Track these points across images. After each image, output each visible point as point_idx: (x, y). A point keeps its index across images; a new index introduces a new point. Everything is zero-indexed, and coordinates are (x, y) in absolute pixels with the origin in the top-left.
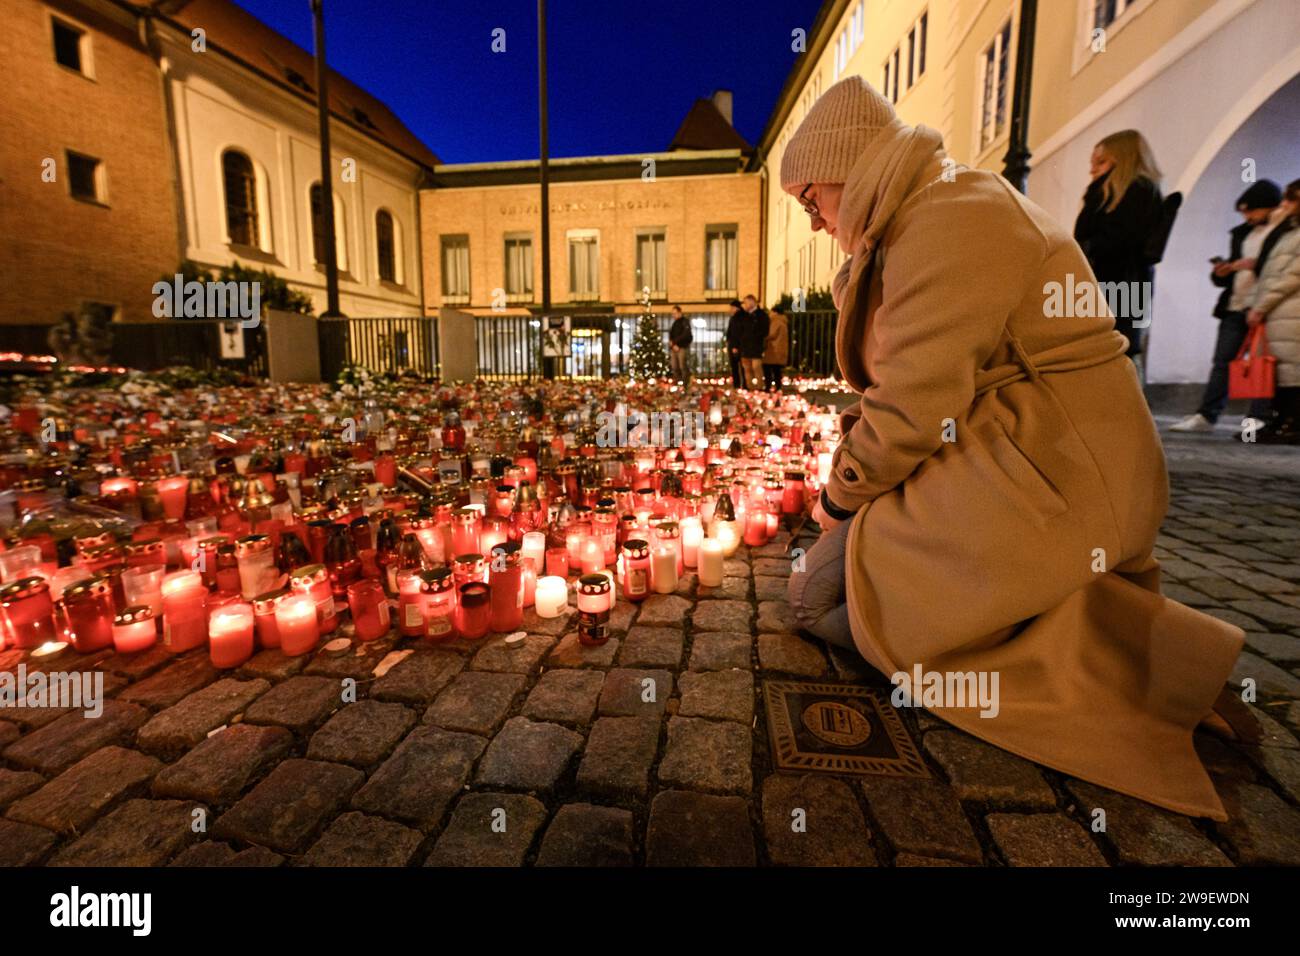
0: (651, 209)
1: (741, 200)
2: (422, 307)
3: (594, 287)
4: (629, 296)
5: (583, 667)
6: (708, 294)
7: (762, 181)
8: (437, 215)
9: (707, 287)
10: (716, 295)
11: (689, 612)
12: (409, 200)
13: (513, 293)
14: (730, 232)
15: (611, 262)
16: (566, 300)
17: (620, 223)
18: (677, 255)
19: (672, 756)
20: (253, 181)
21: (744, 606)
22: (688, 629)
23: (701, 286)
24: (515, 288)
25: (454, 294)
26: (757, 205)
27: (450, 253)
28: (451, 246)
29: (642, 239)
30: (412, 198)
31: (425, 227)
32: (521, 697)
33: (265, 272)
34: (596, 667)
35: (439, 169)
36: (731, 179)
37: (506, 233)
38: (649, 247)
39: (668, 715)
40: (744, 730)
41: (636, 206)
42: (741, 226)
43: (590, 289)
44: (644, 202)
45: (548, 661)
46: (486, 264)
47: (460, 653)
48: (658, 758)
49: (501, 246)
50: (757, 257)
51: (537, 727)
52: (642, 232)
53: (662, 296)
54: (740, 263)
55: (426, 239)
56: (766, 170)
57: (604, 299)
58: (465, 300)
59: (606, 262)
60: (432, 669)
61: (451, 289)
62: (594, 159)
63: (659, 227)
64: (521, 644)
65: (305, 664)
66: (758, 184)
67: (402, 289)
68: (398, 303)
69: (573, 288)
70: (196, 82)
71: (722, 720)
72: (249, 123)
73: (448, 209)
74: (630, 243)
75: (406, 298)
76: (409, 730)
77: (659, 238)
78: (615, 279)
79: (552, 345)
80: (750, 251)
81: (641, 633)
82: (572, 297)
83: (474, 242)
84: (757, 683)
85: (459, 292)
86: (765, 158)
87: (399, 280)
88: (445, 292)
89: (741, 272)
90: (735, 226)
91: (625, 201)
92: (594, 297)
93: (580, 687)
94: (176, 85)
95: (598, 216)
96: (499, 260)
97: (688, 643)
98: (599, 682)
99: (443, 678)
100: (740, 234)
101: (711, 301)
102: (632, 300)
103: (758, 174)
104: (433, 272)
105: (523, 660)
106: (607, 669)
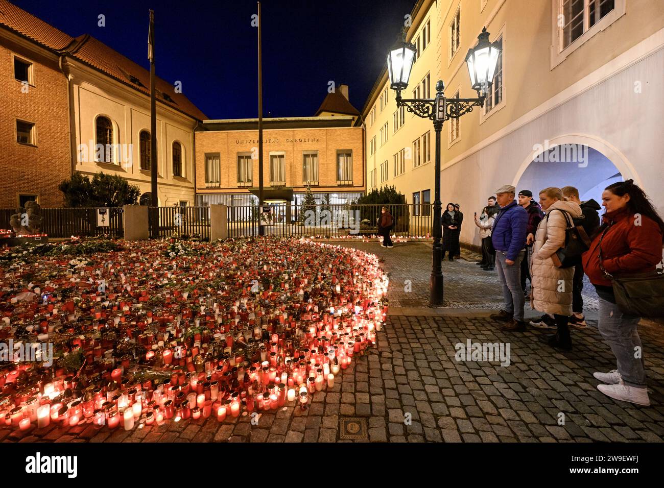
0: (310, 142)
1: (353, 139)
2: (195, 188)
3: (283, 180)
4: (300, 183)
5: (301, 417)
6: (339, 183)
7: (363, 130)
8: (204, 143)
9: (338, 179)
10: (342, 183)
11: (325, 397)
12: (189, 136)
13: (242, 182)
14: (349, 154)
15: (291, 167)
16: (269, 186)
17: (295, 149)
18: (323, 164)
19: (321, 437)
20: (111, 131)
21: (338, 394)
22: (325, 403)
23: (335, 178)
24: (243, 179)
25: (211, 182)
26: (361, 141)
27: (210, 162)
28: (210, 158)
29: (306, 156)
30: (191, 135)
31: (197, 150)
32: (289, 425)
33: (116, 176)
34: (304, 416)
35: (206, 121)
36: (349, 129)
37: (238, 153)
38: (309, 160)
39: (320, 428)
40: (335, 431)
41: (303, 140)
42: (354, 151)
43: (281, 180)
44: (307, 139)
45: (293, 416)
46: (228, 167)
47: (273, 414)
48: (318, 438)
49: (236, 159)
50: (362, 165)
51: (294, 433)
52: (306, 153)
53: (316, 183)
54: (354, 168)
55: (197, 154)
56: (365, 125)
57: (288, 185)
58: (218, 185)
59: (289, 166)
60: (268, 420)
61: (210, 180)
62: (283, 119)
63: (315, 151)
64: (287, 411)
65: (238, 420)
66: (361, 132)
67: (185, 180)
68: (182, 187)
69: (272, 180)
70: (85, 85)
71: (330, 429)
72: (111, 103)
73: (209, 141)
74: (300, 158)
75: (187, 184)
76: (268, 435)
77: (315, 155)
78: (293, 175)
79: (265, 220)
80: (358, 163)
81: (313, 405)
82: (271, 184)
83: (223, 157)
84: (339, 418)
85: (214, 181)
86: (364, 120)
87: (183, 175)
88: (207, 181)
89: (354, 173)
90: (351, 150)
91: (298, 138)
92: (283, 184)
93: (301, 422)
94: (75, 87)
95: (284, 145)
96: (235, 165)
97: (325, 408)
98: (305, 420)
99: (271, 421)
100: (354, 154)
101: (340, 186)
102: (302, 185)
103: (361, 127)
104: (201, 171)
105: (288, 415)
106: (307, 417)
